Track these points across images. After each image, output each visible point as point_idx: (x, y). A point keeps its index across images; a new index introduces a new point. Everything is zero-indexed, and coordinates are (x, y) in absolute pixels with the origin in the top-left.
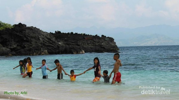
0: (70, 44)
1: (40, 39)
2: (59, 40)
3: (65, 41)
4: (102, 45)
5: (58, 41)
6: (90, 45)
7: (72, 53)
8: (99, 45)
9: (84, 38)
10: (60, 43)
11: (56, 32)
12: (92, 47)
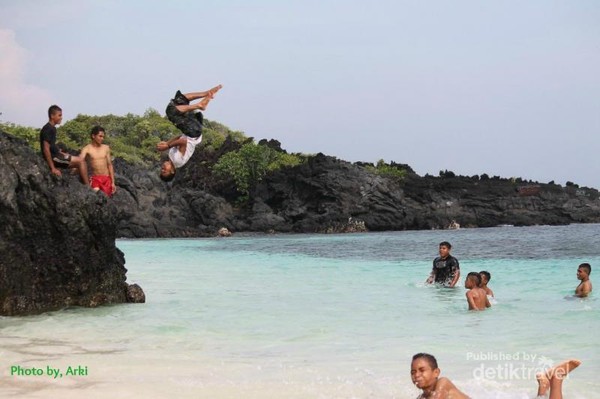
0: (477, 206)
1: (362, 193)
2: (446, 194)
3: (465, 196)
4: (564, 209)
5: (444, 198)
6: (531, 208)
7: (429, 228)
8: (556, 208)
9: (517, 191)
10: (448, 203)
11: (441, 173)
12: (537, 213)
